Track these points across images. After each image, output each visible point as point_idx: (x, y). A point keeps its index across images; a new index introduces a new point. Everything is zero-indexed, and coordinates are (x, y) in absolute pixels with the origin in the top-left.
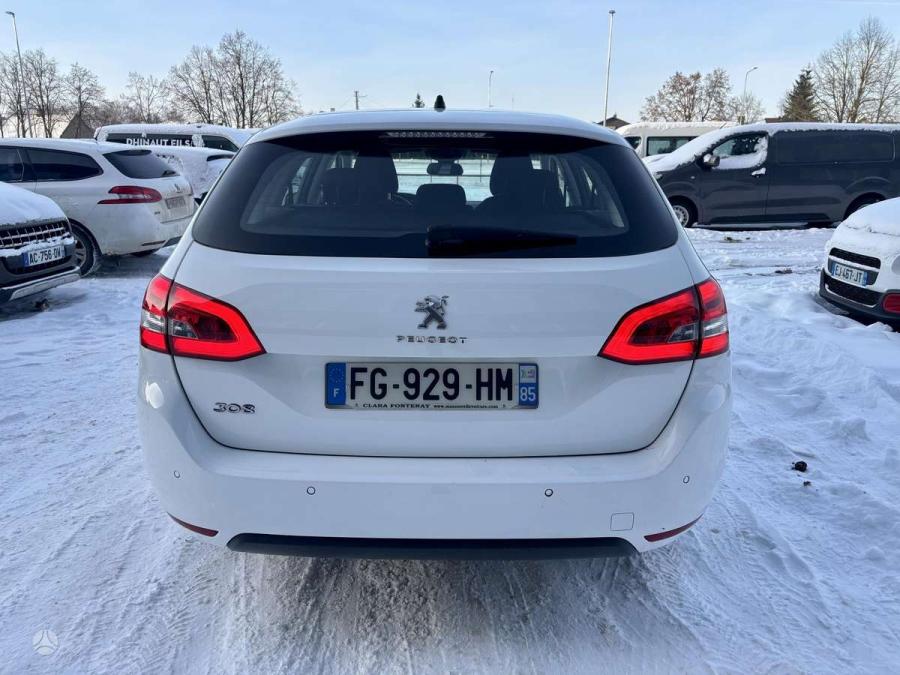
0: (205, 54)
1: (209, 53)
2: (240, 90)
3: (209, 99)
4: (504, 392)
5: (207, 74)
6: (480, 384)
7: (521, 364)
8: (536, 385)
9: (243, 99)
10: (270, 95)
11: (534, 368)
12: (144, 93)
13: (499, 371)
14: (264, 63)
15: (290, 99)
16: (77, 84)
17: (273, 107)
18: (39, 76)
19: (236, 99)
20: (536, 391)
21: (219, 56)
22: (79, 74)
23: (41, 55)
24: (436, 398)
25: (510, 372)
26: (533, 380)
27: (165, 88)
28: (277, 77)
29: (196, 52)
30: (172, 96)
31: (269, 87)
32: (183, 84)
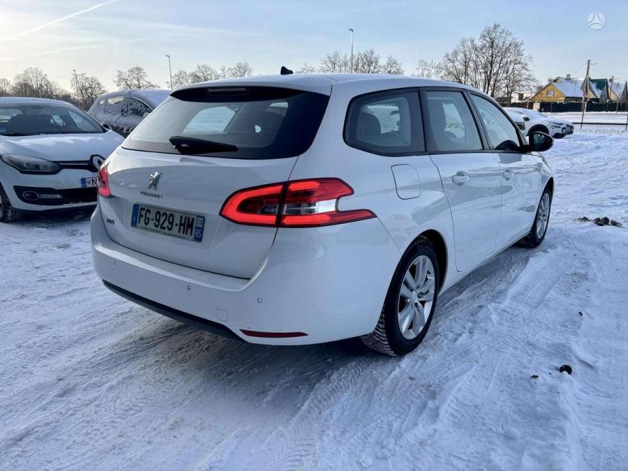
0: (469, 43)
1: (472, 41)
2: (489, 65)
3: (466, 74)
4: (189, 230)
5: (468, 56)
6: (181, 224)
7: (198, 216)
8: (202, 229)
9: (491, 72)
10: (511, 68)
11: (202, 219)
12: (426, 72)
13: (189, 218)
14: (510, 45)
15: (527, 70)
16: (388, 70)
17: (512, 77)
18: (369, 66)
19: (486, 72)
20: (202, 233)
21: (479, 43)
22: (392, 63)
23: (372, 53)
24: (164, 228)
25: (193, 219)
26: (201, 226)
27: (439, 69)
28: (519, 54)
29: (463, 42)
30: (443, 72)
31: (511, 62)
32: (450, 65)
